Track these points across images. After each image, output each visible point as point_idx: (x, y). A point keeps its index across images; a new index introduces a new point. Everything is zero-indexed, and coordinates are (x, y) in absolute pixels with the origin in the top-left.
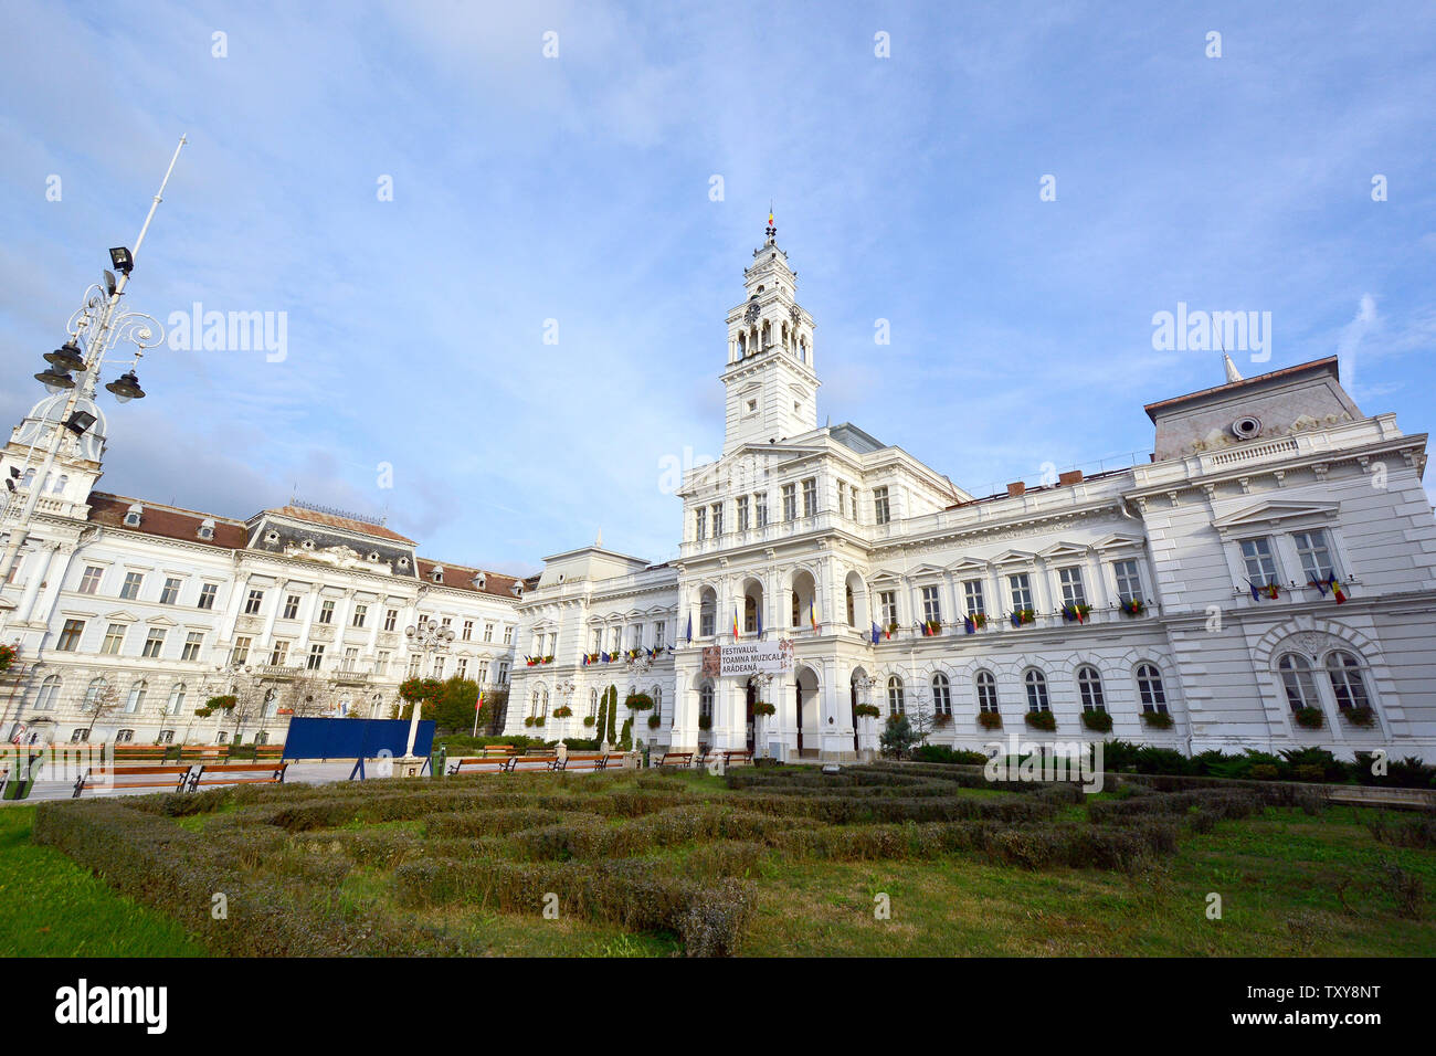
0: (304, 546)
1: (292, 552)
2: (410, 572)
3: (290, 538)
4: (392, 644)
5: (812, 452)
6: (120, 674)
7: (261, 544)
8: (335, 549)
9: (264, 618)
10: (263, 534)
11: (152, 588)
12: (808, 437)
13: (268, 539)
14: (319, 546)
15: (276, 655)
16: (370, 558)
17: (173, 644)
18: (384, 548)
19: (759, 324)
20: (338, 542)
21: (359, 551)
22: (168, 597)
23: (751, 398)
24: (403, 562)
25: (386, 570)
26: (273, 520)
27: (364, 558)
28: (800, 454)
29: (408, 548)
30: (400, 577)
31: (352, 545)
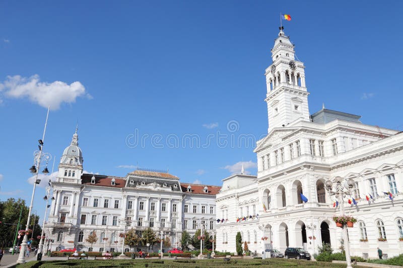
0: (142, 184)
1: (138, 187)
2: (178, 190)
3: (137, 182)
4: (176, 217)
5: (297, 129)
6: (98, 231)
7: (129, 185)
8: (152, 184)
9: (134, 210)
10: (129, 181)
11: (101, 203)
12: (295, 122)
13: (131, 183)
14: (146, 184)
15: (139, 222)
16: (164, 186)
17: (110, 221)
18: (168, 181)
19: (277, 75)
20: (152, 181)
21: (160, 183)
22: (106, 206)
23: (275, 108)
24: (176, 186)
25: (170, 190)
26: (131, 176)
27: (162, 186)
28: (293, 130)
29: (177, 181)
30: (175, 192)
31: (158, 182)
